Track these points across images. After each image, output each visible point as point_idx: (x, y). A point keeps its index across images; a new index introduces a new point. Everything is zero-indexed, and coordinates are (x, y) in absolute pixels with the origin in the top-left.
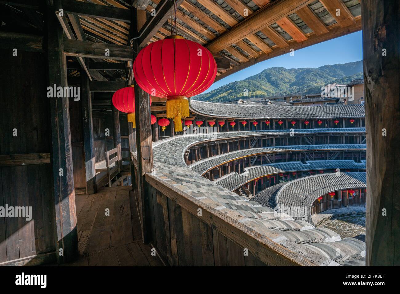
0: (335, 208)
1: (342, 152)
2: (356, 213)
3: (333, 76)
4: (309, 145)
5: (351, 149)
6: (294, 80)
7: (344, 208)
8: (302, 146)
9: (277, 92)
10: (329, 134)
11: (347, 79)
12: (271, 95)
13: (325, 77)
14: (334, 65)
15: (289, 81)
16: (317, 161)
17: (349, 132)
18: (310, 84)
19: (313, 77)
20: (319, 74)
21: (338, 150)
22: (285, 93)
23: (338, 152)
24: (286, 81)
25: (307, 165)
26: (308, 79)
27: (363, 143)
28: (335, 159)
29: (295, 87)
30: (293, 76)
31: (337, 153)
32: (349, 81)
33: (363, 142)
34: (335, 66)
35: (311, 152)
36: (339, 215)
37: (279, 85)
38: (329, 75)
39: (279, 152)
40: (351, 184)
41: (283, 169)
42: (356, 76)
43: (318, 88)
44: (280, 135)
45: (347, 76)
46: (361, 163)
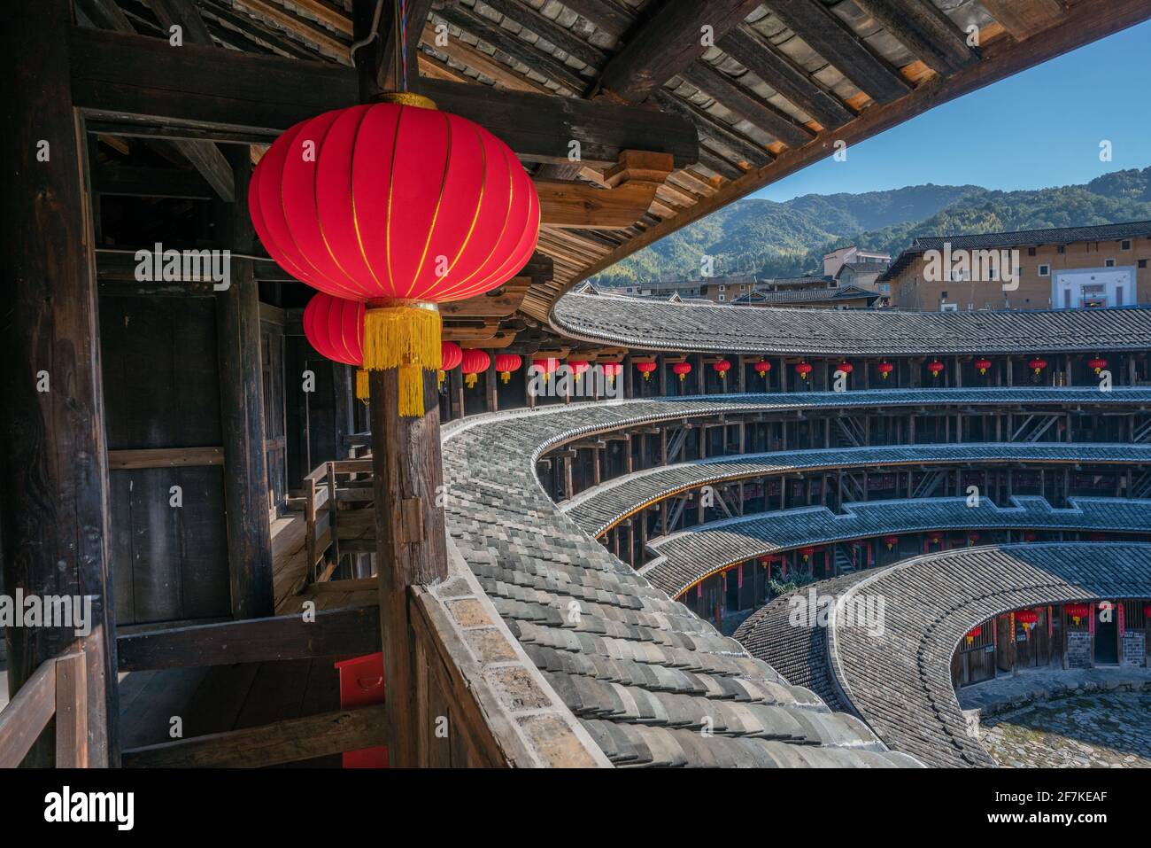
0: (976, 679)
1: (953, 468)
2: (1048, 695)
3: (829, 229)
4: (852, 446)
5: (985, 459)
6: (719, 236)
7: (1004, 677)
8: (832, 451)
9: (668, 269)
10: (913, 408)
11: (869, 238)
12: (649, 279)
13: (807, 231)
14: (832, 195)
15: (702, 237)
16: (876, 504)
17: (980, 401)
18: (766, 250)
19: (774, 230)
20: (789, 221)
21: (942, 465)
22: (693, 272)
23: (939, 469)
24: (695, 236)
25: (851, 519)
26: (760, 235)
27: (1017, 440)
28: (932, 496)
29: (721, 256)
30: (716, 221)
31: (938, 473)
32: (873, 246)
33: (1016, 435)
34: (834, 199)
35: (857, 473)
36: (996, 707)
37: (673, 247)
38: (817, 224)
39: (761, 477)
40: (1025, 588)
41: (776, 539)
42: (892, 231)
43: (790, 262)
44: (764, 413)
45: (869, 232)
46: (1012, 505)
